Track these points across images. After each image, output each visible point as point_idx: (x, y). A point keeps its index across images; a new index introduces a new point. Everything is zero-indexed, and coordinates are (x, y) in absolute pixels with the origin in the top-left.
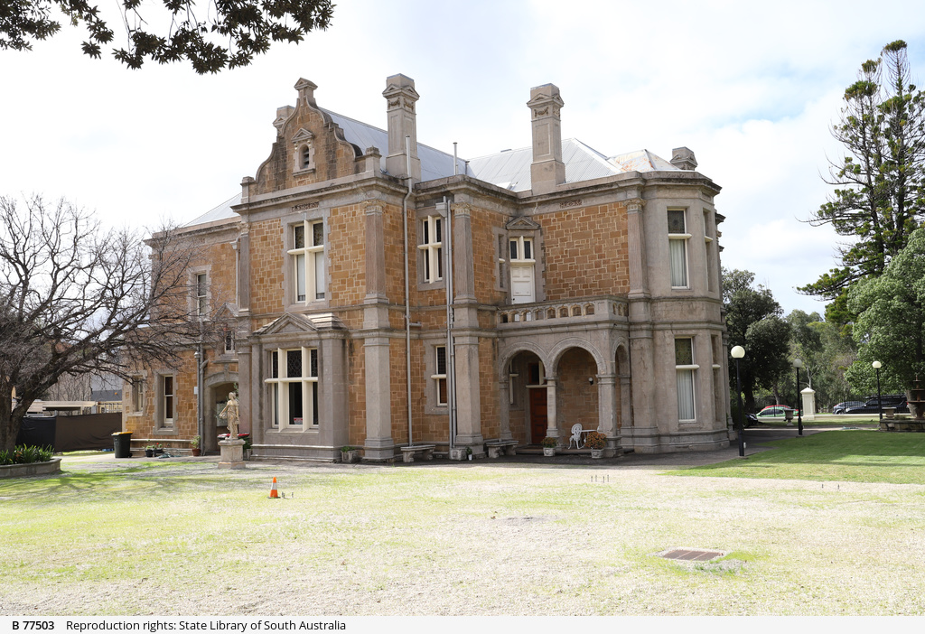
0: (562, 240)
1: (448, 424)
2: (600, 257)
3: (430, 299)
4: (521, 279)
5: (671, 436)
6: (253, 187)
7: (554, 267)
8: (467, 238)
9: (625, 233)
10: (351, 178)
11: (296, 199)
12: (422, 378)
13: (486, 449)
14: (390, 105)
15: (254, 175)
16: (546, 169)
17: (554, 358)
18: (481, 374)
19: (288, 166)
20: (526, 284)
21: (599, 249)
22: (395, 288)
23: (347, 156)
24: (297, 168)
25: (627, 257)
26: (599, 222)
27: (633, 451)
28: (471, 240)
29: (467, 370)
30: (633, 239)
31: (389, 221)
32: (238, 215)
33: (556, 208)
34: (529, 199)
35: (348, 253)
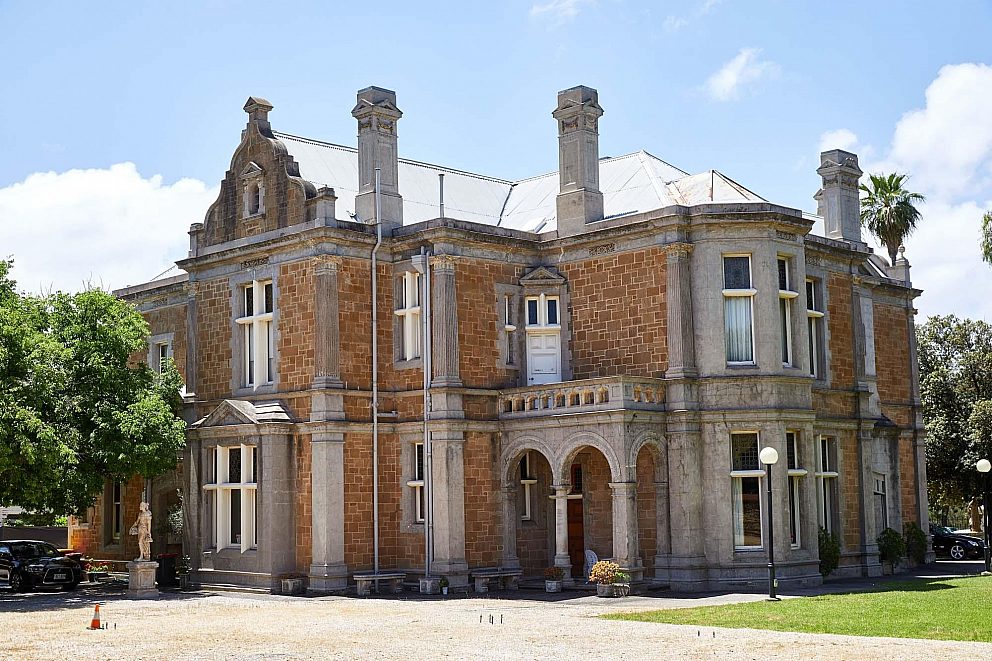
0: (593, 299)
1: (425, 546)
2: (636, 321)
3: (408, 381)
4: (544, 350)
5: (721, 568)
6: (201, 235)
7: (582, 336)
8: (447, 302)
9: (664, 289)
10: (303, 227)
11: (243, 253)
12: (398, 485)
13: (472, 580)
14: (361, 126)
15: (202, 220)
16: (574, 202)
17: (562, 460)
18: (469, 481)
19: (238, 210)
20: (551, 358)
21: (634, 312)
22: (357, 368)
23: (298, 197)
24: (246, 214)
25: (665, 322)
26: (634, 275)
27: (669, 587)
28: (455, 304)
29: (444, 475)
30: (673, 297)
31: (348, 281)
32: (184, 272)
33: (583, 255)
34: (552, 243)
35: (299, 324)
